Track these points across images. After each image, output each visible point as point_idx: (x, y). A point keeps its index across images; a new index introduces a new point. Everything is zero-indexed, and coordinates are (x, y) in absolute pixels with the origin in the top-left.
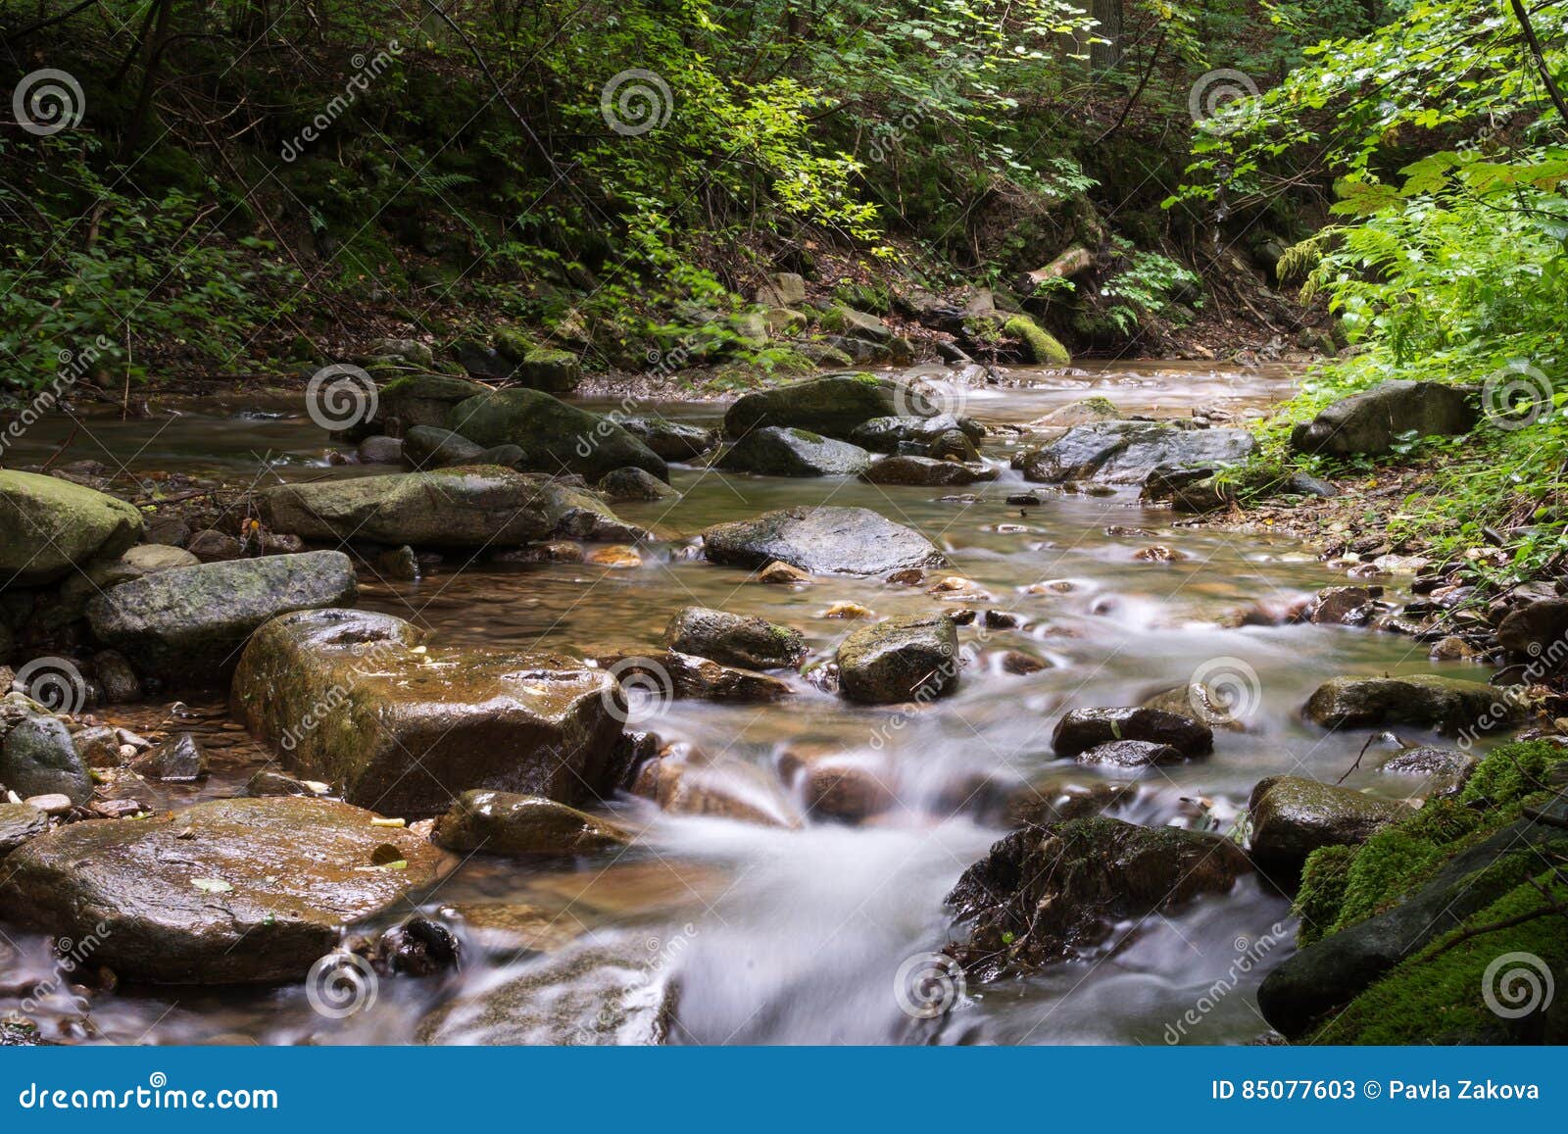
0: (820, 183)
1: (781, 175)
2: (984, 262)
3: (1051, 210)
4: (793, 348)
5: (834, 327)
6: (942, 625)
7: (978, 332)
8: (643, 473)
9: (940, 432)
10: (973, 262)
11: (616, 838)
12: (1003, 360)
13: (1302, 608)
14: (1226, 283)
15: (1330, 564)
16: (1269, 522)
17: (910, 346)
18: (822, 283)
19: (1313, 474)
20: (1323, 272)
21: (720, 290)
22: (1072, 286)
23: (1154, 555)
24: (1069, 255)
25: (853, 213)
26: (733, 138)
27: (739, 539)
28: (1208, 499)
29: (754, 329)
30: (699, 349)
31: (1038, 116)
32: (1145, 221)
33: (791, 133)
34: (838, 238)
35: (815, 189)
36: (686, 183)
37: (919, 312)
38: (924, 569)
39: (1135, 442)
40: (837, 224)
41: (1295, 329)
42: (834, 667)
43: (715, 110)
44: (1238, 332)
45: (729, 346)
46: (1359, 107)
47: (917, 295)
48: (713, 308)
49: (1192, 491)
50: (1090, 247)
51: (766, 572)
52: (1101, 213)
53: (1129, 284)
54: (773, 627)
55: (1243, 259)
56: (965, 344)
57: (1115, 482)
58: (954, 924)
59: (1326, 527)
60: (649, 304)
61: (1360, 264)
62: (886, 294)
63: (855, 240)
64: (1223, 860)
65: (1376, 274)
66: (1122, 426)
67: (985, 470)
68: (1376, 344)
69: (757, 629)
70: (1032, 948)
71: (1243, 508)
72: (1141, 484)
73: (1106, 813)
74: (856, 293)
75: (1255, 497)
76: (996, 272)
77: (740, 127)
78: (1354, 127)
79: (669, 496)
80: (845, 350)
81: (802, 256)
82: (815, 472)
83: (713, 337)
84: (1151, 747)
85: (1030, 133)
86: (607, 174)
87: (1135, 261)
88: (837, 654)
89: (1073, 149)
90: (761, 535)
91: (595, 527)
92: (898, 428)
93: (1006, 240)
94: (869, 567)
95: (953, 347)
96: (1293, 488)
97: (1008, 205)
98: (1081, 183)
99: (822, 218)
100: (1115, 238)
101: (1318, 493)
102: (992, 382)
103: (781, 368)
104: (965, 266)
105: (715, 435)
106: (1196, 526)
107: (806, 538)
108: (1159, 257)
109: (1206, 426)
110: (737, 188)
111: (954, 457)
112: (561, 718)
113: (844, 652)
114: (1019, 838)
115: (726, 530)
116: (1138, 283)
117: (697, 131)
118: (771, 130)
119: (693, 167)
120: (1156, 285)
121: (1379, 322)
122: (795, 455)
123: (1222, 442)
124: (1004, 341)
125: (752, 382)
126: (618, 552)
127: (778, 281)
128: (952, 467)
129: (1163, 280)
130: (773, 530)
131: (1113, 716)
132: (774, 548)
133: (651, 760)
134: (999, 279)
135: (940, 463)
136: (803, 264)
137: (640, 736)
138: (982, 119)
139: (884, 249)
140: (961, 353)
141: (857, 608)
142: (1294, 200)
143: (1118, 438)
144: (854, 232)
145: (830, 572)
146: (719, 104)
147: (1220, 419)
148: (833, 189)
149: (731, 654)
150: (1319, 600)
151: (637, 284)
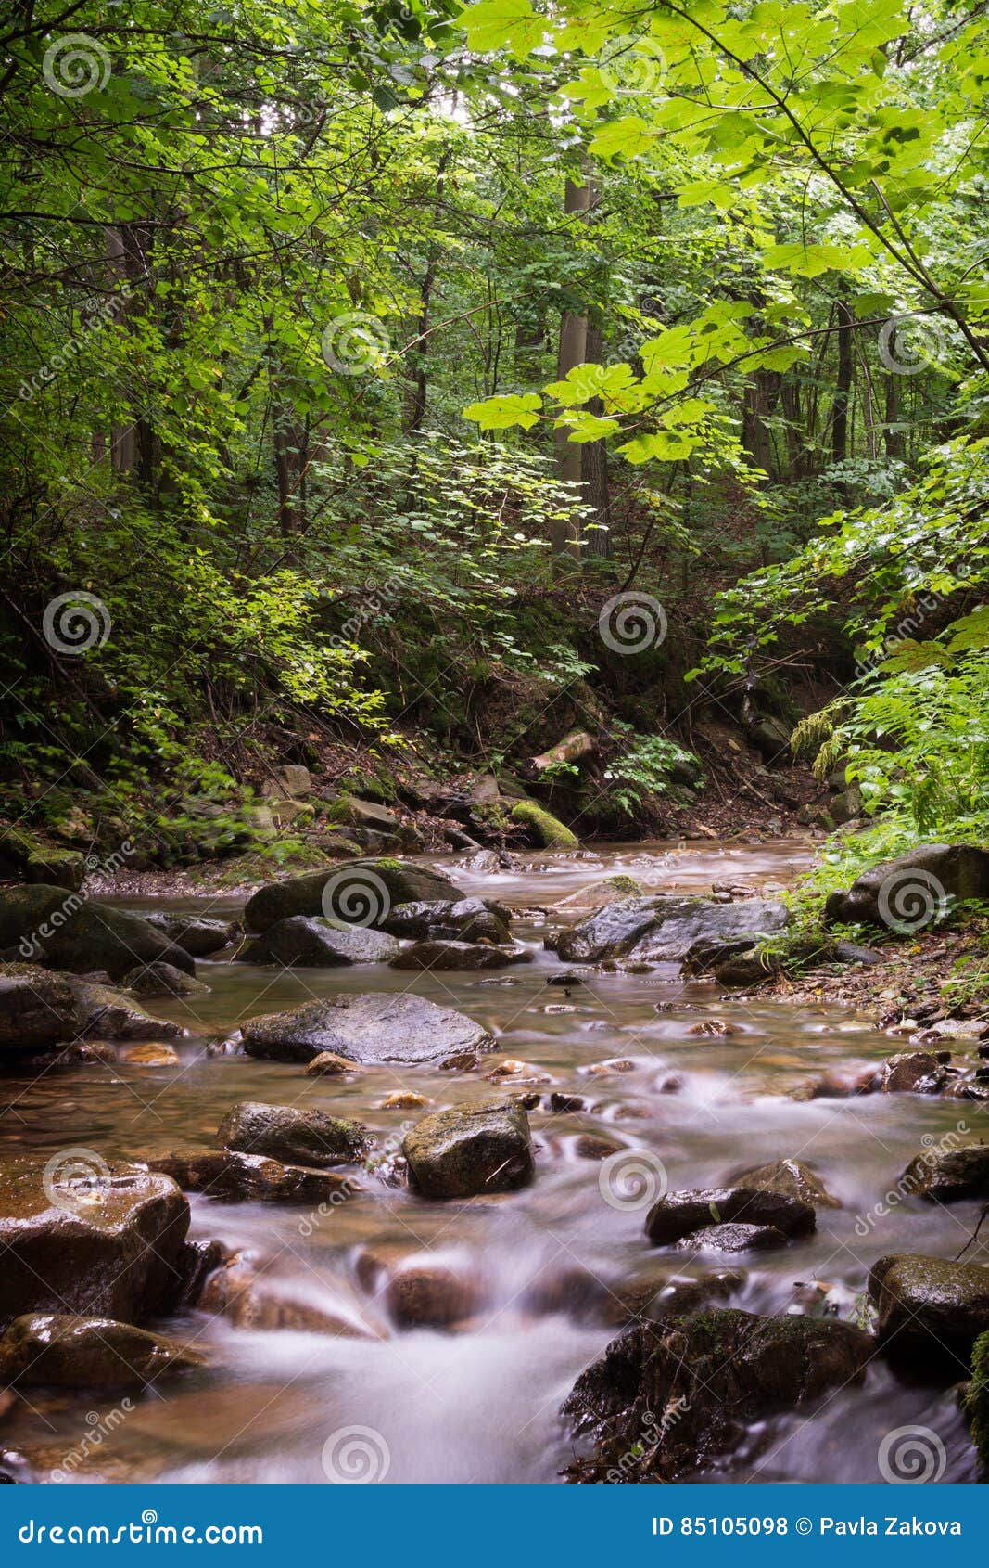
0: (326, 672)
1: (287, 667)
2: (487, 749)
3: (552, 696)
4: (304, 839)
5: (343, 816)
6: (512, 1111)
7: (485, 818)
8: (170, 968)
9: (469, 916)
10: (476, 749)
11: (190, 1360)
12: (512, 845)
13: (871, 1077)
14: (724, 764)
15: (889, 1031)
16: (819, 992)
17: (420, 835)
18: (327, 774)
19: (854, 942)
20: (835, 744)
21: (231, 782)
22: (575, 770)
23: (710, 1030)
24: (571, 740)
25: (361, 702)
26: (235, 629)
27: (281, 1031)
28: (753, 972)
29: (262, 821)
30: (211, 843)
31: (532, 604)
32: (643, 704)
33: (295, 624)
34: (346, 728)
35: (322, 679)
36: (189, 677)
37: (425, 801)
38: (477, 1053)
39: (670, 917)
40: (345, 713)
41: (793, 806)
42: (402, 1160)
43: (218, 603)
44: (739, 811)
45: (243, 838)
46: (878, 574)
47: (423, 783)
48: (221, 803)
49: (736, 964)
50: (591, 731)
51: (313, 1064)
52: (600, 698)
53: (632, 767)
54: (333, 1120)
55: (738, 739)
56: (472, 830)
57: (652, 959)
58: (575, 1436)
59: (877, 994)
60: (159, 798)
61: (873, 733)
62: (392, 784)
63: (364, 728)
64: (851, 1347)
65: (891, 743)
66: (654, 902)
67: (517, 952)
68: (895, 813)
69: (317, 1123)
70: (664, 1460)
71: (788, 979)
72: (681, 960)
73: (716, 1305)
74: (361, 783)
75: (801, 967)
76: (499, 759)
77: (243, 620)
78: (872, 594)
79: (197, 990)
80: (354, 841)
81: (306, 748)
82: (345, 961)
83: (224, 830)
84: (753, 1229)
85: (525, 621)
86: (109, 670)
87: (635, 744)
88: (403, 1146)
89: (568, 636)
90: (303, 1025)
91: (126, 1024)
92: (426, 913)
93: (507, 726)
94: (420, 1054)
95: (461, 834)
96: (840, 958)
97: (508, 692)
98: (580, 669)
99: (330, 707)
100: (615, 721)
101: (864, 961)
102: (505, 867)
103: (294, 859)
104: (467, 753)
105: (236, 928)
106: (745, 999)
107: (352, 1026)
108: (659, 738)
109: (730, 900)
110: (243, 680)
111: (486, 939)
112: (120, 1228)
113: (412, 1144)
114: (636, 1336)
115: (267, 1022)
116: (639, 766)
117: (198, 626)
118: (276, 620)
119: (196, 661)
120: (658, 767)
121: (896, 790)
122: (324, 945)
123: (757, 915)
124: (512, 826)
125: (265, 873)
126: (153, 1050)
127: (283, 774)
128: (486, 950)
129: (664, 761)
130: (316, 1020)
131: (711, 1198)
132: (317, 1038)
133: (216, 1272)
134: (503, 765)
135: (472, 946)
136: (307, 756)
137: (203, 1245)
138: (482, 607)
139: (393, 736)
140: (470, 840)
141: (415, 1096)
142: (784, 680)
143: (652, 914)
144: (362, 720)
145: (379, 1062)
146: (221, 597)
147: (742, 894)
148: (338, 678)
149: (291, 1150)
150: (888, 1069)
151: (145, 779)
